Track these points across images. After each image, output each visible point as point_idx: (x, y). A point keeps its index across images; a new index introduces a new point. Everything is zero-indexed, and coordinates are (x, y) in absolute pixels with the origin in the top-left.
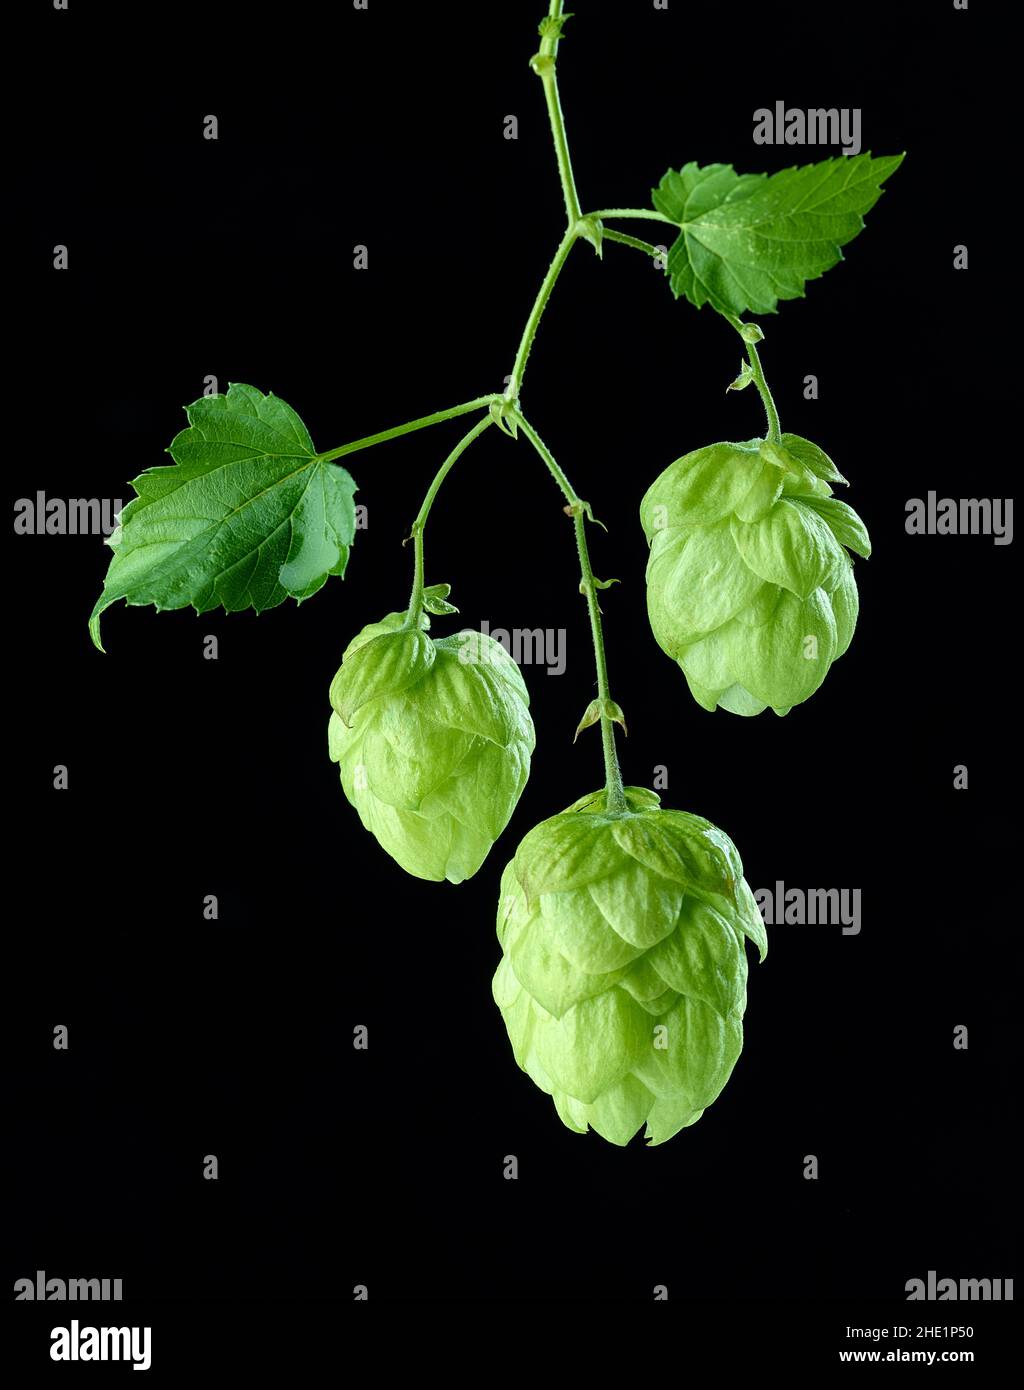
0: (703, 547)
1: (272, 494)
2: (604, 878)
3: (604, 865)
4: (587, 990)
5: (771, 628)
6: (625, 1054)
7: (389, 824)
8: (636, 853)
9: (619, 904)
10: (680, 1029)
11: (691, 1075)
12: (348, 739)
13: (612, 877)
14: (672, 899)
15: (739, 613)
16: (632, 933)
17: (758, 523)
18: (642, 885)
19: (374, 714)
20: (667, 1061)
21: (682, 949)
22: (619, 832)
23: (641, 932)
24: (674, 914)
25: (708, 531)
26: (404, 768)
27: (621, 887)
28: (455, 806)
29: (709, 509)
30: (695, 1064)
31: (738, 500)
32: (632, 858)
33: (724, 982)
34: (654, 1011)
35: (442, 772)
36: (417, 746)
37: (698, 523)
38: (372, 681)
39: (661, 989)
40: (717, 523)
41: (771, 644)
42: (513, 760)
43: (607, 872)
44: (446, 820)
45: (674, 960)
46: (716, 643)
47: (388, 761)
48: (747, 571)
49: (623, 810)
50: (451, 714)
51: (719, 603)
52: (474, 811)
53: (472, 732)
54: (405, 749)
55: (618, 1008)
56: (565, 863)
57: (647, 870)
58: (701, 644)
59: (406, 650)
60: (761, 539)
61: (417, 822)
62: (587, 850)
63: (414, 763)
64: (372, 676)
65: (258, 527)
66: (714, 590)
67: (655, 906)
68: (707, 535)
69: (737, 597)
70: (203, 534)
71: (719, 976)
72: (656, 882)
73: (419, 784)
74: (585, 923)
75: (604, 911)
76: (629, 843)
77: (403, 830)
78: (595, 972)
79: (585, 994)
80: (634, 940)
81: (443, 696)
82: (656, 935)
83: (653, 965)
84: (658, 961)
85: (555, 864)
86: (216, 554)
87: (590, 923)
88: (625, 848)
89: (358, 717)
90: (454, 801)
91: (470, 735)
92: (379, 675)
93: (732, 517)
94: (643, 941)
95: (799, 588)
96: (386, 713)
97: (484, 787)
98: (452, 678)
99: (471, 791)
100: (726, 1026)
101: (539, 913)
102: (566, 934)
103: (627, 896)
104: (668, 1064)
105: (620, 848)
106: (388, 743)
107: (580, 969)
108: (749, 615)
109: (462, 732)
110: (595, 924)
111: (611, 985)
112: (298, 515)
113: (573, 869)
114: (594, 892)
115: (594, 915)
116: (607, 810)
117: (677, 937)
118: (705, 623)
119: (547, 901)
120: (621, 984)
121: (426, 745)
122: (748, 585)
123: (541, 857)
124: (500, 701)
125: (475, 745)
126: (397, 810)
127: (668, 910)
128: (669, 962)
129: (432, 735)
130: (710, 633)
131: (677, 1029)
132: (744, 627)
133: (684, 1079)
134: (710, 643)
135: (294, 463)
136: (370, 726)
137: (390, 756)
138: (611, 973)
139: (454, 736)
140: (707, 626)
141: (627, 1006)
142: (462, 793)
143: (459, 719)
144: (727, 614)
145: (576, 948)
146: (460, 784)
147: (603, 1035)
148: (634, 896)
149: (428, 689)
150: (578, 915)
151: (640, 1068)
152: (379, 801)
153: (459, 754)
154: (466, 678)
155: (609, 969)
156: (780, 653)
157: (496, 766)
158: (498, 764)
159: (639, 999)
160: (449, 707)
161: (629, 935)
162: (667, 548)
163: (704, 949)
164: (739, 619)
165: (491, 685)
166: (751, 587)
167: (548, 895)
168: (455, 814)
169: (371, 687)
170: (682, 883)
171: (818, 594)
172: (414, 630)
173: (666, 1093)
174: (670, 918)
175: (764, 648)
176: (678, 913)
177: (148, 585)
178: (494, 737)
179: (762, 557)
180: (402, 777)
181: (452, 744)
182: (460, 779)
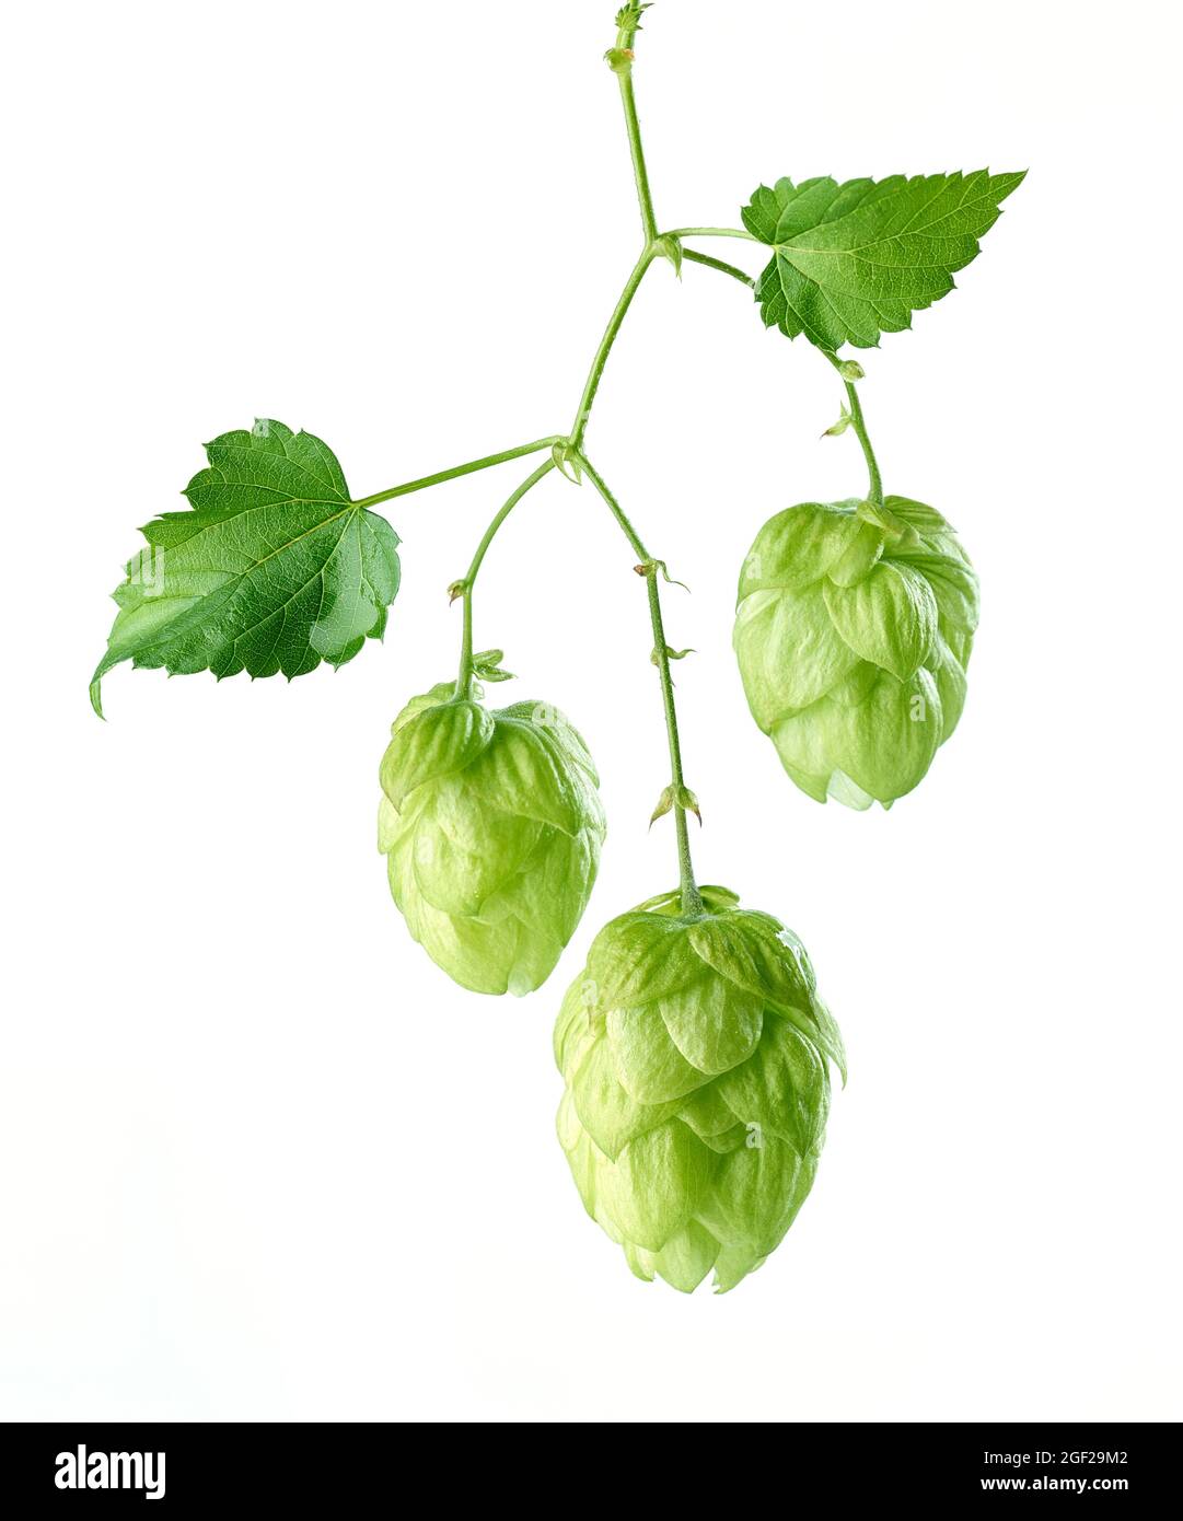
0: (794, 613)
1: (300, 545)
2: (677, 991)
3: (678, 977)
4: (641, 1125)
5: (868, 709)
6: (685, 1198)
7: (440, 933)
8: (715, 962)
9: (689, 1022)
10: (750, 1171)
11: (758, 1222)
12: (398, 827)
13: (685, 991)
14: (752, 1016)
15: (831, 690)
16: (701, 1056)
17: (854, 587)
18: (718, 999)
19: (427, 799)
20: (731, 1206)
21: (760, 1076)
22: (696, 938)
23: (710, 1057)
24: (754, 1035)
25: (798, 595)
26: (462, 865)
27: (693, 1003)
28: (520, 907)
29: (800, 571)
30: (764, 1211)
31: (831, 561)
32: (710, 967)
33: (805, 1116)
34: (719, 1149)
35: (508, 867)
36: (478, 835)
37: (787, 586)
38: (424, 760)
39: (730, 1122)
40: (808, 587)
41: (870, 728)
42: (583, 852)
43: (681, 985)
44: (510, 924)
45: (749, 1090)
46: (810, 721)
47: (443, 858)
48: (842, 644)
49: (700, 912)
50: (515, 798)
51: (810, 678)
52: (540, 914)
53: (539, 819)
54: (463, 840)
55: (675, 1144)
56: (639, 974)
57: (724, 982)
58: (795, 721)
59: (458, 724)
60: (858, 607)
61: (474, 928)
62: (661, 960)
63: (474, 859)
64: (425, 754)
65: (283, 582)
66: (807, 662)
67: (731, 1024)
68: (797, 599)
69: (829, 672)
70: (221, 590)
71: (801, 1108)
72: (735, 997)
73: (480, 883)
74: (650, 1043)
75: (672, 1030)
76: (707, 950)
77: (458, 940)
78: (651, 1102)
79: (638, 1129)
80: (702, 1064)
81: (503, 777)
82: (729, 1060)
83: (722, 1094)
84: (729, 1090)
85: (628, 976)
86: (235, 612)
87: (655, 1043)
88: (702, 957)
89: (411, 801)
90: (520, 901)
91: (538, 823)
92: (432, 753)
93: (826, 580)
94: (713, 1066)
95: (900, 669)
96: (441, 798)
97: (550, 885)
98: (514, 757)
99: (538, 890)
100: (802, 1165)
101: (604, 1034)
102: (628, 1057)
103: (699, 1011)
104: (733, 1210)
105: (699, 956)
106: (443, 834)
107: (636, 1099)
108: (843, 693)
109: (529, 820)
110: (659, 1045)
111: (669, 1116)
112: (331, 568)
113: (646, 982)
114: (663, 1008)
115: (660, 1034)
116: (682, 913)
117: (756, 1062)
118: (797, 699)
119: (614, 1019)
120: (678, 1116)
121: (489, 836)
122: (841, 660)
123: (613, 968)
124: (568, 782)
125: (543, 835)
126: (451, 917)
127: (748, 1029)
128: (743, 1091)
129: (496, 824)
130: (801, 710)
131: (746, 1171)
132: (838, 706)
133: (750, 1227)
134: (804, 722)
135: (327, 510)
136: (424, 812)
137: (445, 850)
138: (670, 1102)
139: (521, 824)
140: (799, 703)
141: (686, 1141)
142: (530, 893)
143: (523, 804)
144: (818, 691)
145: (635, 1074)
146: (526, 881)
147: (658, 1177)
148: (706, 1013)
149: (486, 770)
150: (644, 1034)
151: (702, 1214)
152: (429, 907)
153: (526, 847)
154: (531, 756)
155: (667, 1099)
156: (881, 737)
157: (564, 860)
158: (567, 857)
159: (701, 1134)
160: (512, 791)
161: (696, 1059)
162: (756, 613)
163: (785, 1075)
164: (832, 697)
165: (558, 765)
166: (845, 661)
167: (618, 1012)
168: (521, 915)
169: (423, 768)
170: (759, 995)
171: (921, 674)
172: (465, 701)
173: (731, 1241)
174: (750, 1039)
175: (863, 732)
176: (759, 1033)
177: (158, 647)
178: (563, 826)
179: (859, 630)
180: (459, 876)
181: (519, 834)
182: (527, 876)
